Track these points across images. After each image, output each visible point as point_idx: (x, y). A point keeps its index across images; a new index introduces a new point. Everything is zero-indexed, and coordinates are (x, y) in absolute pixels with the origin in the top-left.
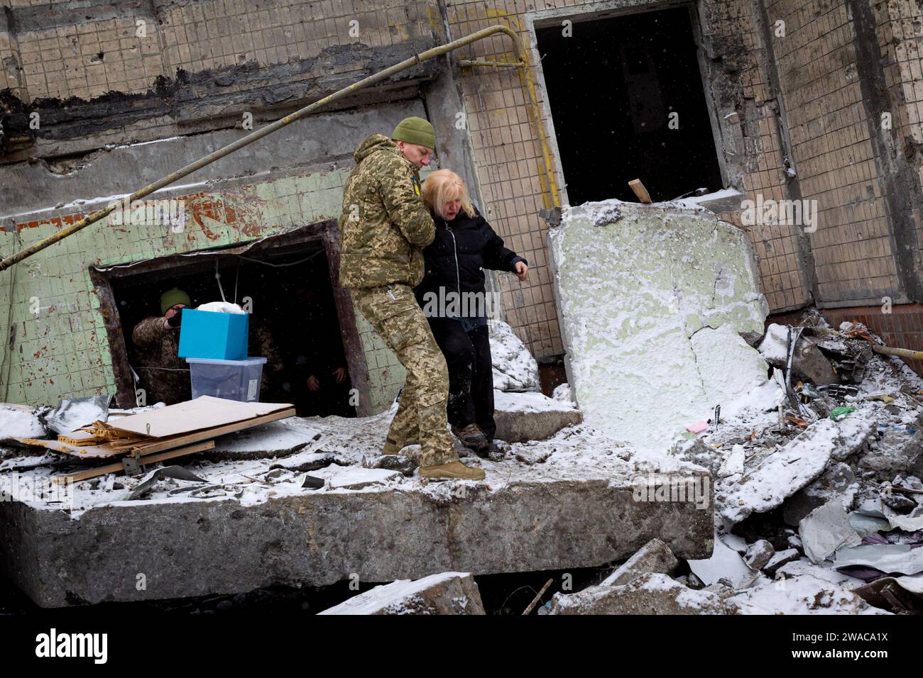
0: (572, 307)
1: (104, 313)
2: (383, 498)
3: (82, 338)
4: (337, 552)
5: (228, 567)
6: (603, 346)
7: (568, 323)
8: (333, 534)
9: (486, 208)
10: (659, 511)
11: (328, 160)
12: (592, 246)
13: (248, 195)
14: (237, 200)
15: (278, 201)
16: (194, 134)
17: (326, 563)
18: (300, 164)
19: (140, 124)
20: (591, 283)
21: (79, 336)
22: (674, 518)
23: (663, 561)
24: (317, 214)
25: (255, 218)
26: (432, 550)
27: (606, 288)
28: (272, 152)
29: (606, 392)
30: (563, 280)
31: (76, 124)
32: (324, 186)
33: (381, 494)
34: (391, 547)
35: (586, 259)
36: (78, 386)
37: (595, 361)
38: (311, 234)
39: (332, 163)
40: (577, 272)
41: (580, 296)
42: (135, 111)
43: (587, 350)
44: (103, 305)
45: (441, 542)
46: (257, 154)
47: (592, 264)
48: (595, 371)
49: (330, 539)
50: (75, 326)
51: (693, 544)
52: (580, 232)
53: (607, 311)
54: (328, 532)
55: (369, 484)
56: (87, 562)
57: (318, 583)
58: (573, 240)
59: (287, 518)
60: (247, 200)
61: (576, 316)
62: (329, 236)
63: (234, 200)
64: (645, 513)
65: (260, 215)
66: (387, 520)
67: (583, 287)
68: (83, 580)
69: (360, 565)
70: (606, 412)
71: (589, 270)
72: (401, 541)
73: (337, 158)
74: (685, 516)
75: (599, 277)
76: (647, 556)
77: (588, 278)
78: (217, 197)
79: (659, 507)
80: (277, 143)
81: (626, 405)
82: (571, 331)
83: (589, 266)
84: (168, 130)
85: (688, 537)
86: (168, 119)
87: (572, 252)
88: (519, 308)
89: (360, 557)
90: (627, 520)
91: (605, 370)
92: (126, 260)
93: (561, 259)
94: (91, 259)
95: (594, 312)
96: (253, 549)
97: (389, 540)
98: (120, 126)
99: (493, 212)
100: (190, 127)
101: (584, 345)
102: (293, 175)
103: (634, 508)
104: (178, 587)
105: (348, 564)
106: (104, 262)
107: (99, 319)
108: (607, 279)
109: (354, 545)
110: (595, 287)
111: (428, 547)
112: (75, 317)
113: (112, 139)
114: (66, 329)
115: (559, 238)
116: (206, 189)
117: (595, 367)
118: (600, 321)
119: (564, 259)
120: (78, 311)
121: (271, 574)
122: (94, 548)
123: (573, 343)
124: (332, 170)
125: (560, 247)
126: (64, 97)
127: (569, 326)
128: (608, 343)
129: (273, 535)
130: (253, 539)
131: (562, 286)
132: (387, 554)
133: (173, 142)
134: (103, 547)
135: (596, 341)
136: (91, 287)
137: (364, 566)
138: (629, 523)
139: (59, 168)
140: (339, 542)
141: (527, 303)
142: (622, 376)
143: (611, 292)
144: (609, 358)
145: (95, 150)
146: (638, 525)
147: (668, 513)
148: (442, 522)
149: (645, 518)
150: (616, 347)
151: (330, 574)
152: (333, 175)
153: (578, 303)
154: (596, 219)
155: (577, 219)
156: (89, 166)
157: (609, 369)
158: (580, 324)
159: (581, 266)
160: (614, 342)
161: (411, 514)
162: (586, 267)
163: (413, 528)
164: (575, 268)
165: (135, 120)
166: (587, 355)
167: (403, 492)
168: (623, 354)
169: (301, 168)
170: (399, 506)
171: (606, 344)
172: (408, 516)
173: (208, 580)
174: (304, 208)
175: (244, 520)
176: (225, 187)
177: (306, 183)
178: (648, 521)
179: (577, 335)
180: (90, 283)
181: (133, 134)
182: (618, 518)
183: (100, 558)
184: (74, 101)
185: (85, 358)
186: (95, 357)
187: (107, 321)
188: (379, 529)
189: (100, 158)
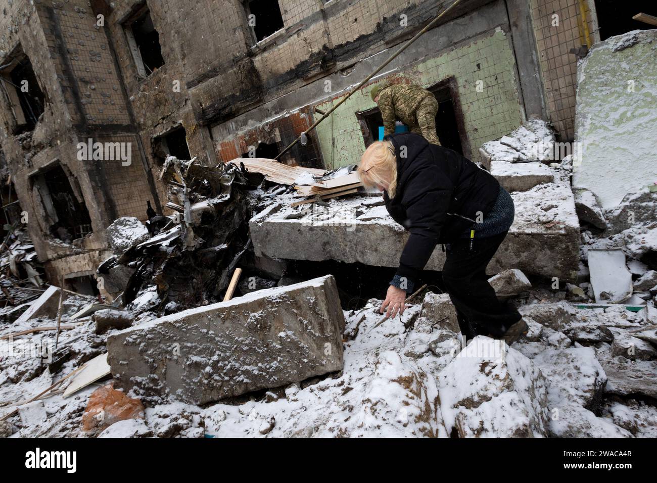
0: (583, 109)
1: (362, 131)
2: (370, 227)
3: (355, 142)
4: (353, 250)
5: (311, 250)
6: (602, 130)
7: (578, 118)
8: (350, 241)
9: (541, 54)
10: (534, 249)
11: (452, 45)
12: (608, 66)
13: (414, 71)
14: (410, 75)
15: (427, 71)
16: (393, 46)
17: (349, 253)
18: (438, 51)
19: (372, 47)
20: (602, 91)
21: (354, 140)
22: (545, 254)
23: (509, 284)
24: (446, 75)
25: (418, 81)
26: (396, 254)
27: (613, 93)
28: (425, 48)
29: (595, 160)
30: (580, 91)
31: (349, 53)
32: (449, 60)
33: (370, 225)
34: (376, 250)
35: (601, 76)
36: (355, 161)
37: (592, 140)
38: (443, 85)
39: (453, 47)
40: (592, 85)
41: (590, 100)
42: (369, 42)
43: (588, 134)
44: (362, 128)
45: (400, 251)
46: (419, 50)
47: (605, 78)
48: (590, 147)
49: (349, 243)
50: (353, 137)
51: (560, 272)
52: (600, 58)
53: (610, 108)
54: (348, 240)
55: (374, 218)
56: (265, 242)
57: (346, 262)
58: (594, 65)
59: (331, 233)
60: (414, 73)
61: (585, 114)
62: (452, 85)
63: (409, 74)
64: (523, 249)
65: (420, 79)
66: (373, 237)
67: (594, 94)
68: (265, 248)
69: (363, 257)
70: (592, 172)
71: (603, 82)
72: (380, 248)
73: (456, 43)
74: (554, 254)
75: (609, 86)
76: (498, 279)
77: (600, 88)
78: (401, 74)
79: (534, 247)
80: (427, 42)
81: (609, 167)
82: (579, 122)
83: (603, 80)
84: (382, 47)
85: (556, 267)
86: (382, 42)
87: (591, 72)
88: (559, 110)
89: (362, 253)
90: (510, 252)
91: (598, 145)
92: (368, 108)
93: (581, 78)
94: (356, 110)
95: (599, 109)
96: (319, 244)
97: (375, 247)
98: (364, 50)
99: (545, 56)
100: (391, 43)
101: (587, 131)
102: (434, 57)
103: (515, 245)
104: (295, 255)
105: (358, 256)
106: (361, 110)
107: (360, 133)
108: (615, 86)
109: (360, 247)
110: (604, 93)
111: (394, 253)
112: (352, 133)
113: (362, 56)
114: (350, 138)
115: (583, 65)
116: (397, 72)
117: (591, 144)
118: (602, 115)
119: (584, 77)
120: (353, 131)
121: (328, 255)
122: (266, 237)
123: (579, 131)
124: (453, 50)
125: (583, 70)
126: (344, 42)
127: (579, 120)
128: (606, 129)
129: (326, 239)
130: (318, 240)
131: (579, 95)
132: (374, 253)
133: (384, 52)
134: (269, 237)
135: (596, 128)
136: (357, 121)
137: (365, 257)
138: (512, 254)
139: (345, 74)
140: (353, 245)
141: (564, 107)
142: (611, 149)
143: (616, 95)
144: (604, 138)
145: (356, 63)
146: (518, 256)
147: (541, 251)
148: (400, 241)
149: (524, 252)
150: (611, 131)
151: (351, 258)
152: (453, 53)
153: (588, 105)
154: (615, 47)
155: (600, 50)
156: (354, 70)
157: (602, 145)
158: (587, 118)
159: (596, 81)
160: (610, 128)
161: (384, 236)
162: (600, 81)
163: (385, 242)
164: (591, 83)
165: (370, 46)
166: (588, 137)
167: (380, 225)
168: (615, 135)
169: (438, 53)
170: (378, 232)
171: (604, 129)
172: (382, 237)
173: (305, 254)
174: (440, 73)
175: (314, 232)
176: (404, 69)
177: (440, 60)
178: (525, 254)
179: (583, 125)
180: (356, 119)
181: (369, 52)
182: (503, 250)
183: (269, 241)
184: (348, 43)
185: (357, 149)
186: (360, 149)
187: (364, 134)
188: (370, 242)
189: (358, 65)
